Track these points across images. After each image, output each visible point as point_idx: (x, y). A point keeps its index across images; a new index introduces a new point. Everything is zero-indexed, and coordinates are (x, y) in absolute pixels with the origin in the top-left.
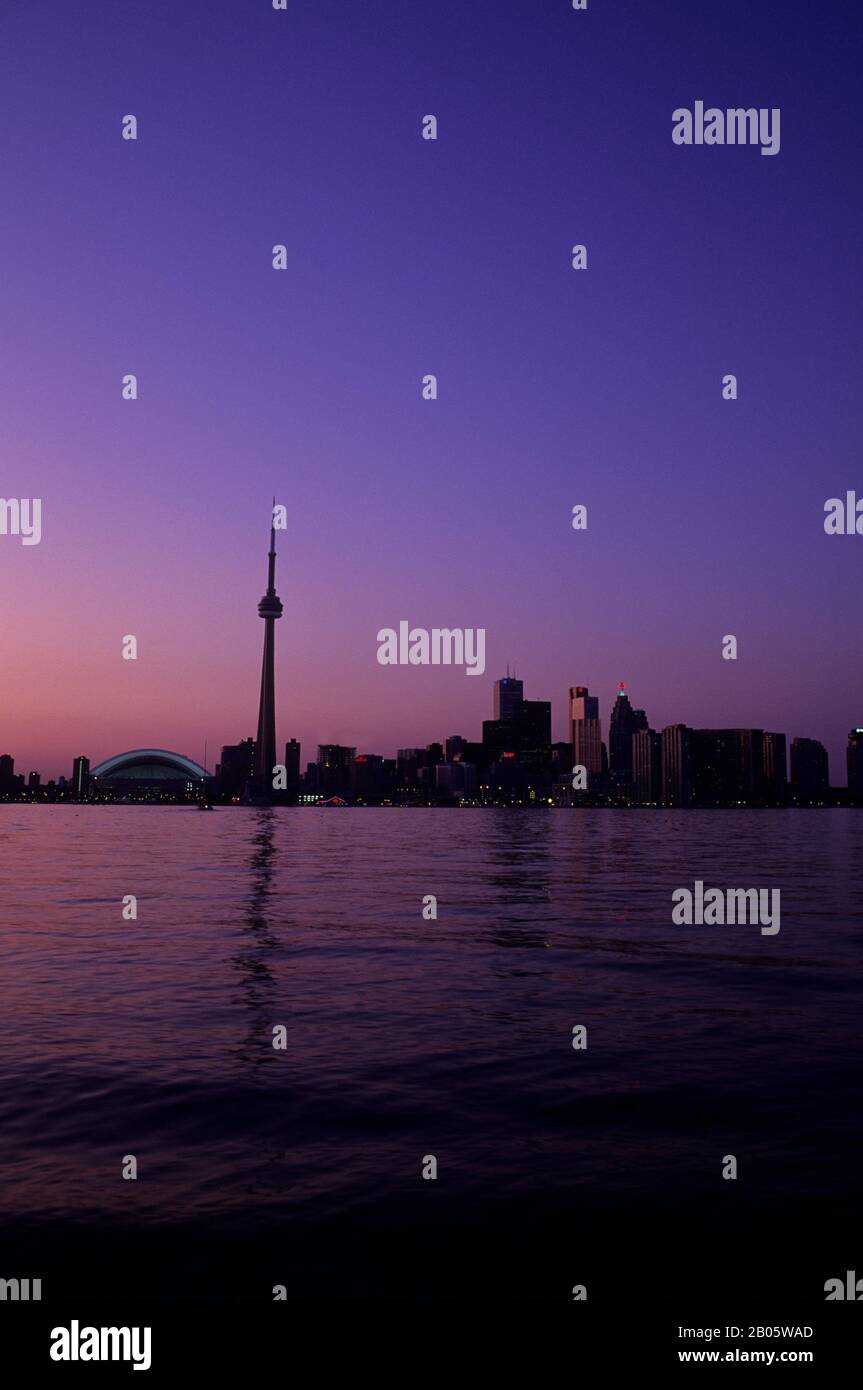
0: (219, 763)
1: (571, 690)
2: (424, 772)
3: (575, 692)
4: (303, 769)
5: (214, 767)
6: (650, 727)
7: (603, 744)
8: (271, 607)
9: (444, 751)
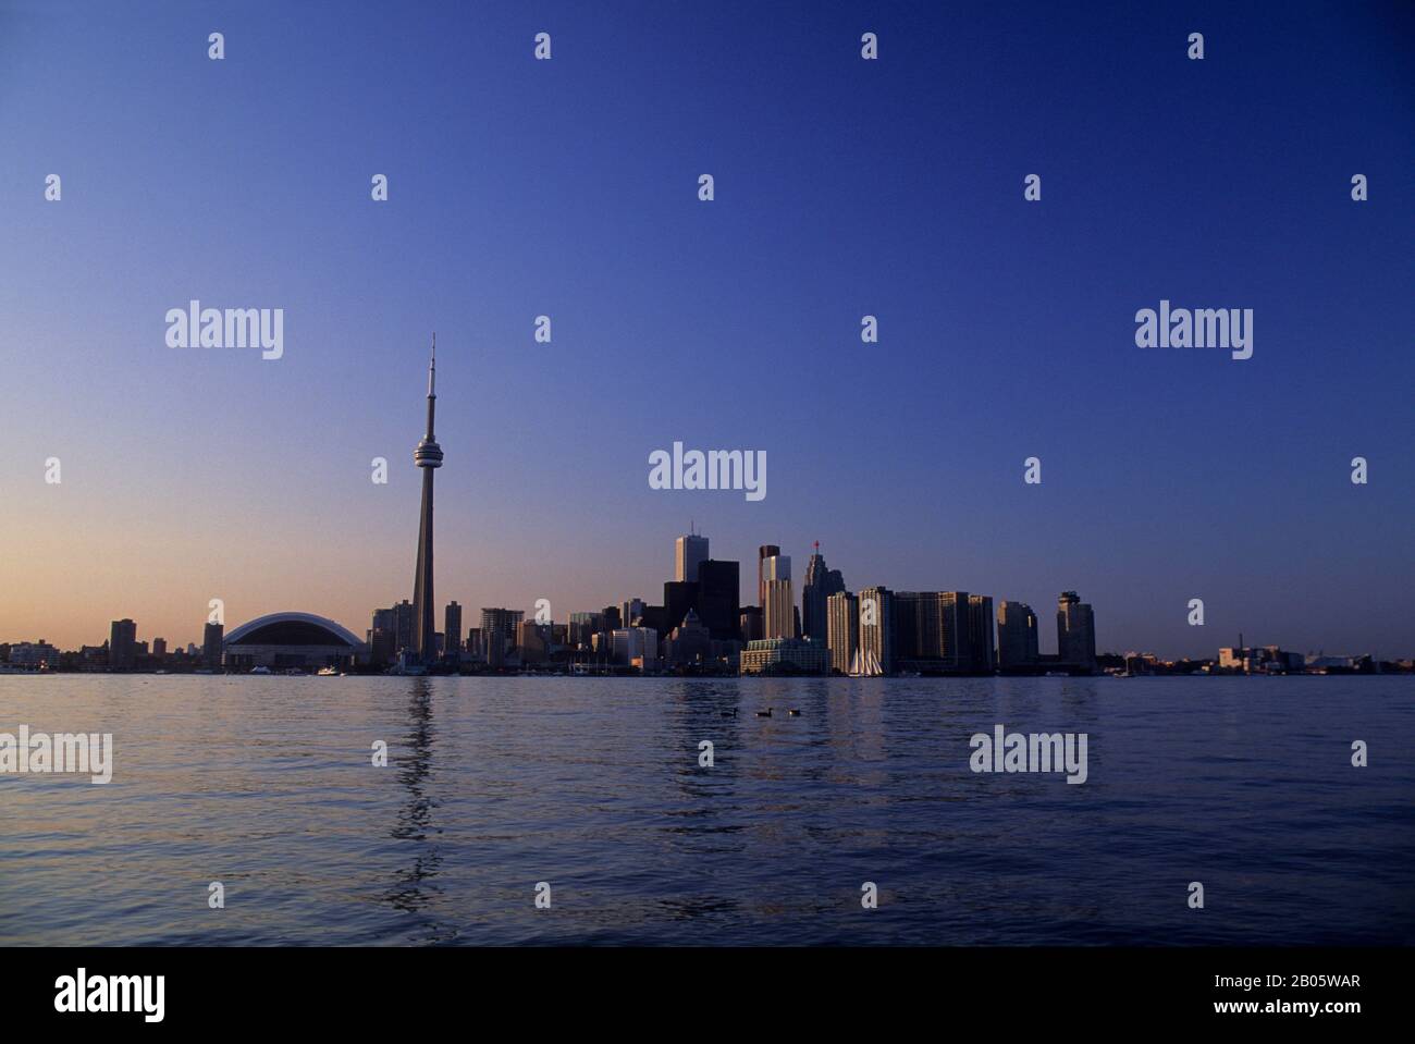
0: (371, 628)
1: (762, 549)
2: (600, 639)
3: (765, 551)
4: (465, 635)
5: (365, 634)
6: (847, 589)
7: (796, 609)
8: (431, 456)
9: (622, 616)
